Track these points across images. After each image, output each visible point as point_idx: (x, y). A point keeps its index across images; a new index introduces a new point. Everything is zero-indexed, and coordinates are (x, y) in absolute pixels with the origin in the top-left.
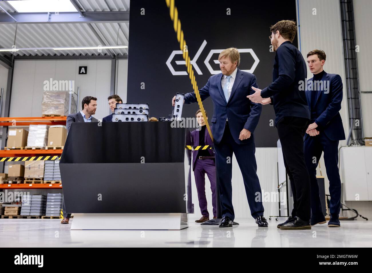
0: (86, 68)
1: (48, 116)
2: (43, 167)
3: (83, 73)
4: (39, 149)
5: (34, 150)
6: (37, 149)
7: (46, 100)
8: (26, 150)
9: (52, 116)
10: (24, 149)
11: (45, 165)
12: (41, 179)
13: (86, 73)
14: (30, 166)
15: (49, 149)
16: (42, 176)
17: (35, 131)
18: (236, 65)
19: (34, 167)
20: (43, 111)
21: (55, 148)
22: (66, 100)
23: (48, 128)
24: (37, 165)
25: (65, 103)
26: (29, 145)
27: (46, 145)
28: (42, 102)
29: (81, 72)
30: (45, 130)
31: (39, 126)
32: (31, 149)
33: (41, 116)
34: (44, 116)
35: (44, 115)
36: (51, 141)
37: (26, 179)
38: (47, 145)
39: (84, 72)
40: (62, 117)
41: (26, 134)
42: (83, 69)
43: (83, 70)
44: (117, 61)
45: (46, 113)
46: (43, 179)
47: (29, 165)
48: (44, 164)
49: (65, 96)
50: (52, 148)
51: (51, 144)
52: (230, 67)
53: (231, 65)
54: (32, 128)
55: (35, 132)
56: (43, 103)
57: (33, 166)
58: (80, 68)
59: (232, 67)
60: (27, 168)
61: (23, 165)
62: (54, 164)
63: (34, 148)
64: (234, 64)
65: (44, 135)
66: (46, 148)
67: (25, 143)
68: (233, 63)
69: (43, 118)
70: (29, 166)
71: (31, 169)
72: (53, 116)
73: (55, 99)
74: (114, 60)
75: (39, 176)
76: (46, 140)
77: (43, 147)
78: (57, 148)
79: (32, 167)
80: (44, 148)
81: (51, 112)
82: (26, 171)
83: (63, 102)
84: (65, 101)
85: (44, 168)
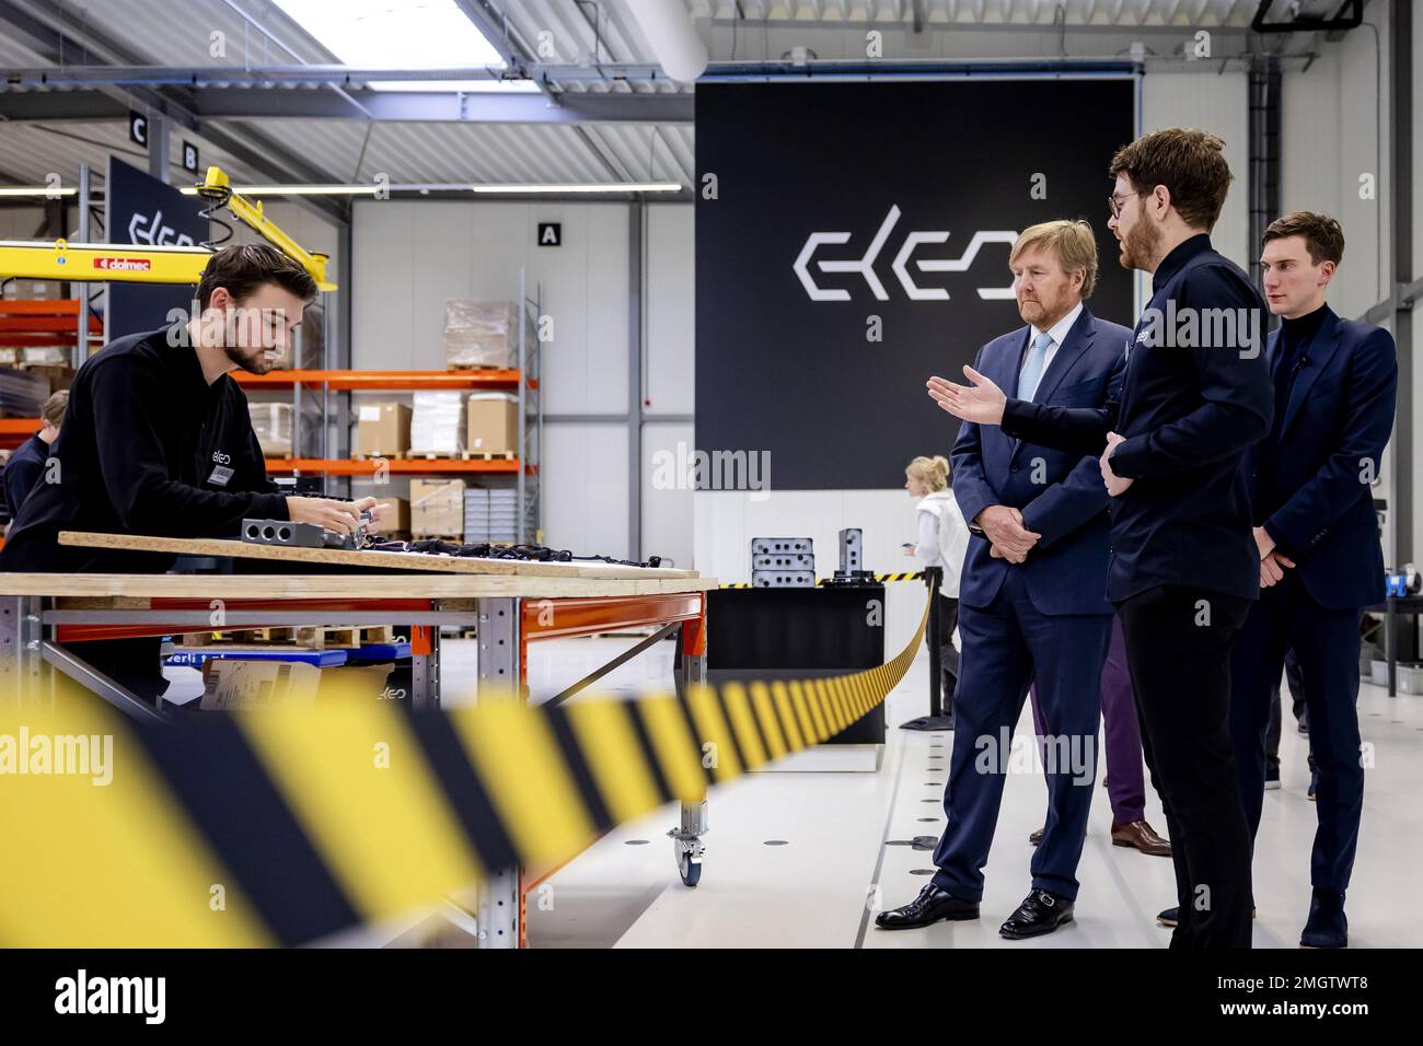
0: (557, 228)
1: (462, 368)
2: (461, 507)
3: (549, 243)
4: (446, 458)
5: (432, 461)
6: (439, 458)
7: (454, 324)
8: (410, 461)
9: (474, 369)
10: (404, 457)
11: (464, 501)
12: (457, 537)
13: (558, 243)
14: (427, 504)
15: (473, 457)
16: (457, 531)
17: (429, 408)
18: (1079, 286)
19: (437, 506)
20: (449, 353)
21: (488, 457)
22: (509, 323)
23: (465, 401)
24: (444, 500)
25: (508, 331)
26: (417, 447)
27: (462, 447)
28: (445, 327)
29: (545, 240)
30: (458, 406)
31: (441, 396)
32: (423, 457)
33: (445, 369)
34: (452, 368)
35: (451, 365)
36: (478, 437)
37: (416, 536)
38: (466, 447)
39: (554, 240)
40: (503, 372)
41: (406, 417)
42: (549, 230)
43: (549, 234)
44: (644, 208)
45: (459, 361)
46: (462, 537)
47: (421, 500)
48: (461, 498)
49: (506, 313)
50: (481, 457)
51: (477, 444)
52: (1056, 289)
53: (1060, 283)
54: (421, 400)
55: (432, 412)
56: (447, 332)
57: (432, 503)
58: (542, 228)
59: (1062, 290)
60: (417, 508)
61: (406, 499)
62: (489, 497)
63: (431, 456)
64: (1073, 281)
65: (455, 420)
66: (466, 456)
67: (406, 443)
68: (1067, 274)
69: (450, 373)
70: (423, 502)
71: (428, 512)
72: (478, 368)
73: (479, 322)
74: (636, 205)
75: (450, 530)
76: (464, 432)
77: (457, 454)
78: (495, 457)
79: (431, 507)
80: (459, 456)
81: (473, 357)
82: (415, 516)
83: (502, 329)
84: (507, 327)
85: (464, 508)
